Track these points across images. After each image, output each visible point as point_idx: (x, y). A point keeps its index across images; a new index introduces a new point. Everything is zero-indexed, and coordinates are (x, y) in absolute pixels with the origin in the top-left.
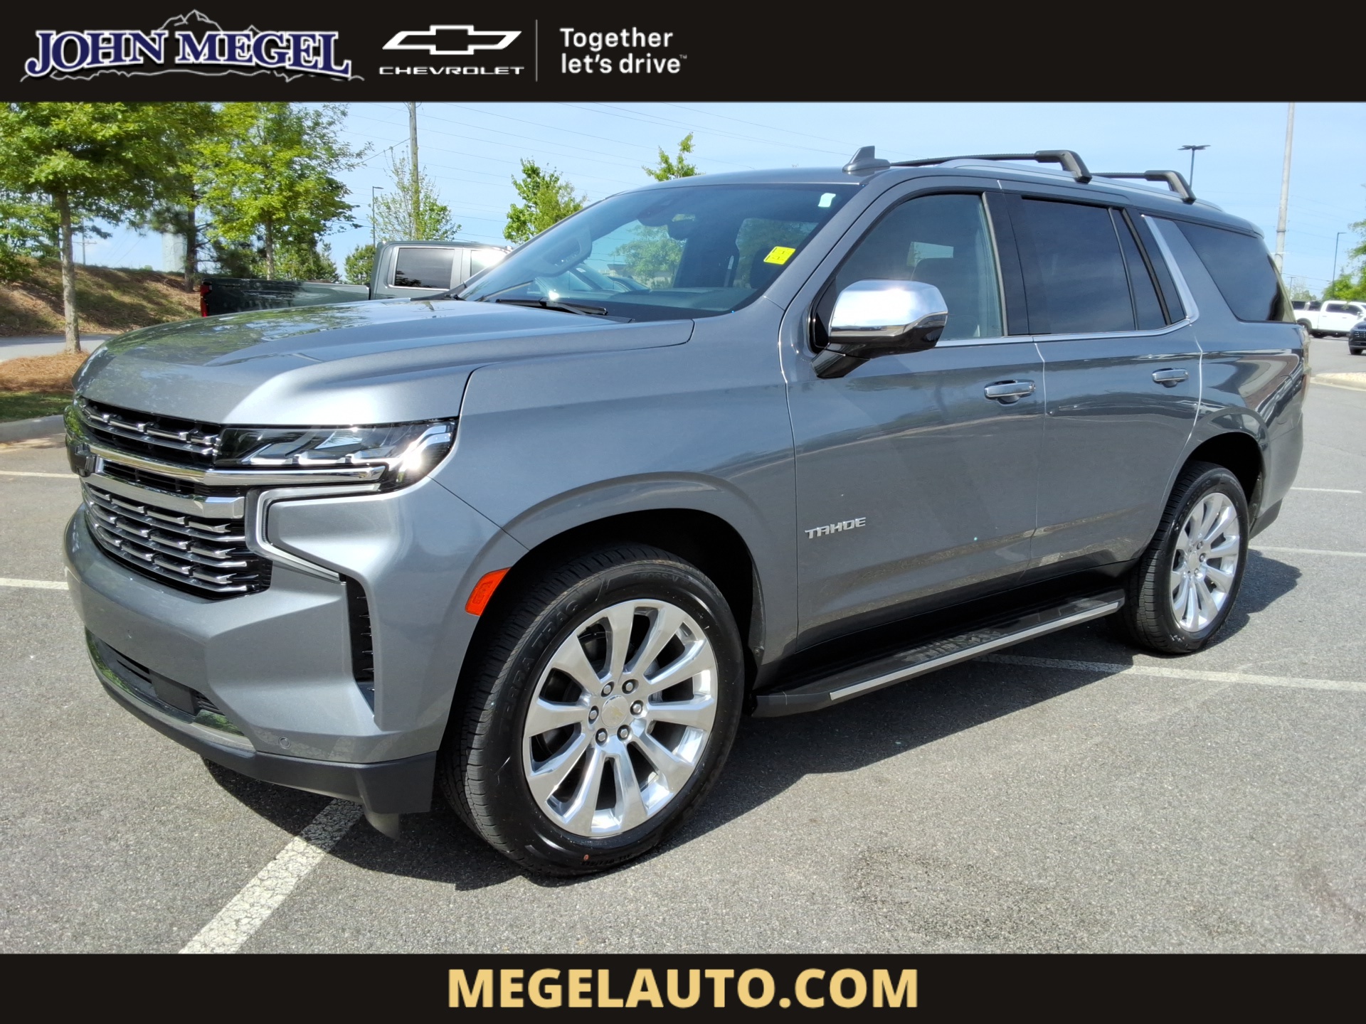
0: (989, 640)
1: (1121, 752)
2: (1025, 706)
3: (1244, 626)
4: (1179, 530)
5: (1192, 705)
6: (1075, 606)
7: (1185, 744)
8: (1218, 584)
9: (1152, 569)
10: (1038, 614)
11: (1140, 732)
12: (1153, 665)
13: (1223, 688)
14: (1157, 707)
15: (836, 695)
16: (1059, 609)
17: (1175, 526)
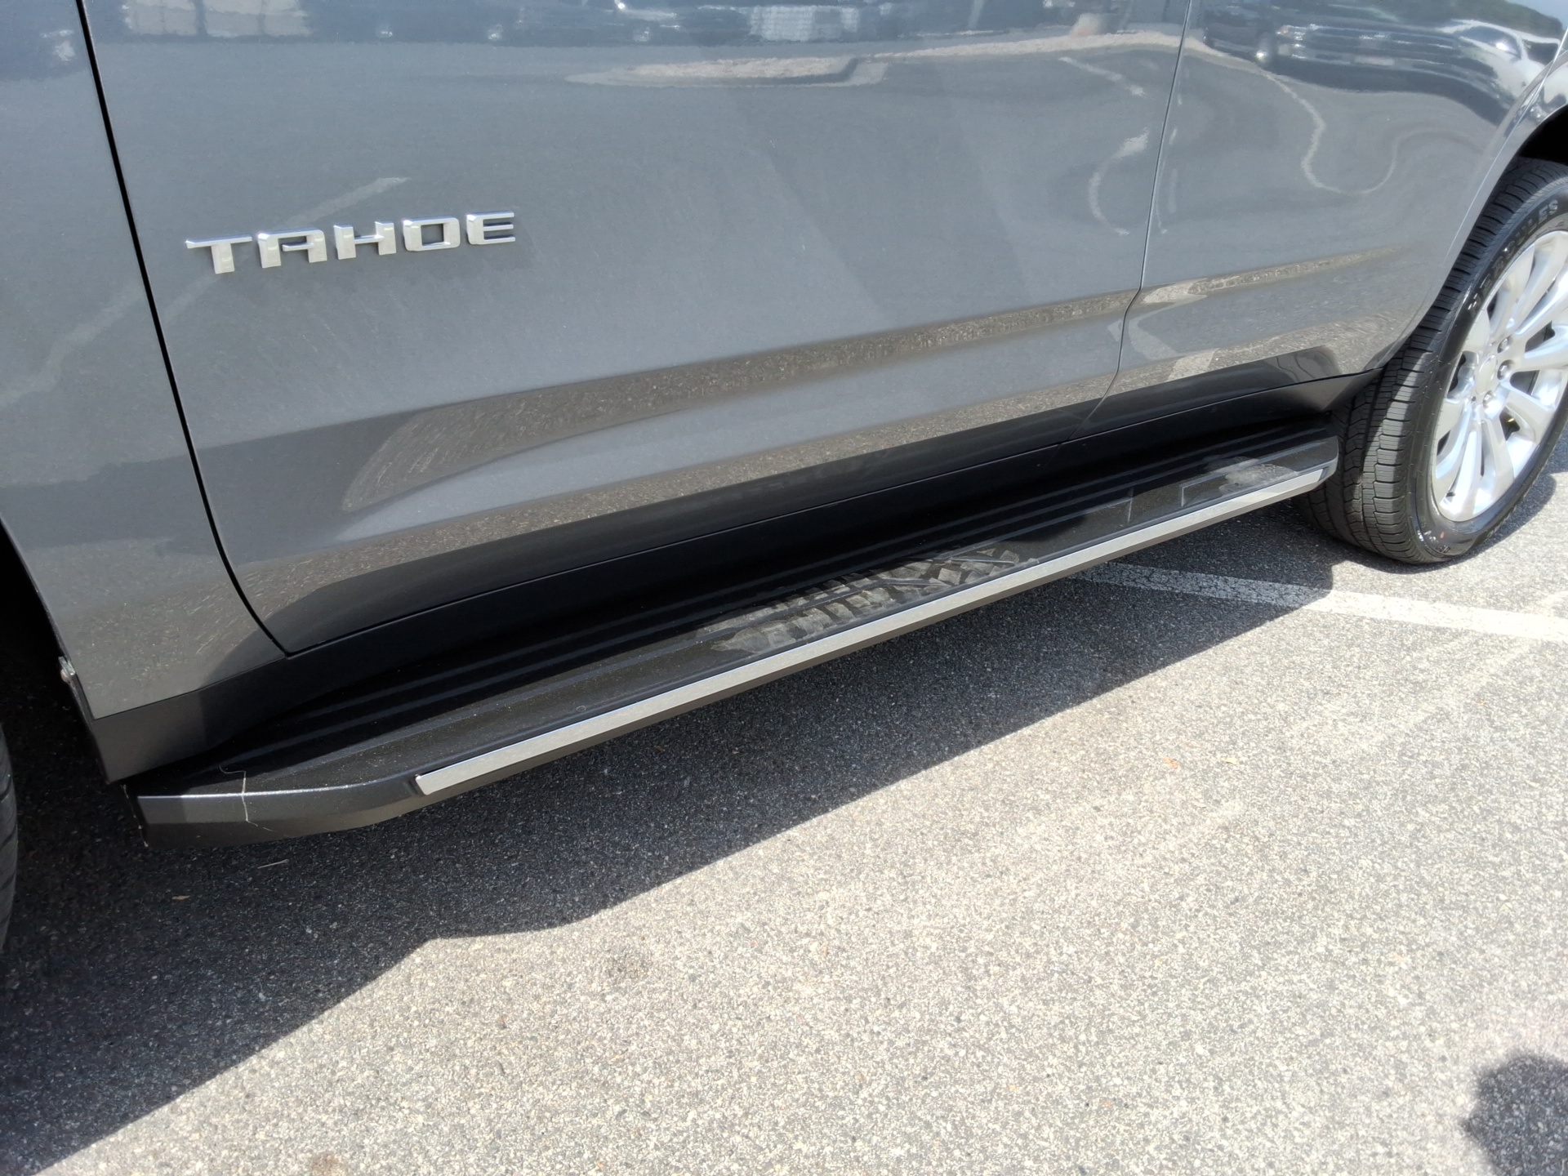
0: (984, 577)
1: (1283, 856)
2: (1080, 697)
3: (1545, 501)
4: (1477, 309)
5: (1452, 703)
6: (1223, 480)
7: (1440, 830)
8: (1524, 424)
9: (1404, 394)
10: (1130, 500)
11: (1335, 788)
12: (1372, 589)
13: (1517, 652)
14: (1376, 708)
15: (432, 783)
16: (1185, 485)
17: (1470, 300)
